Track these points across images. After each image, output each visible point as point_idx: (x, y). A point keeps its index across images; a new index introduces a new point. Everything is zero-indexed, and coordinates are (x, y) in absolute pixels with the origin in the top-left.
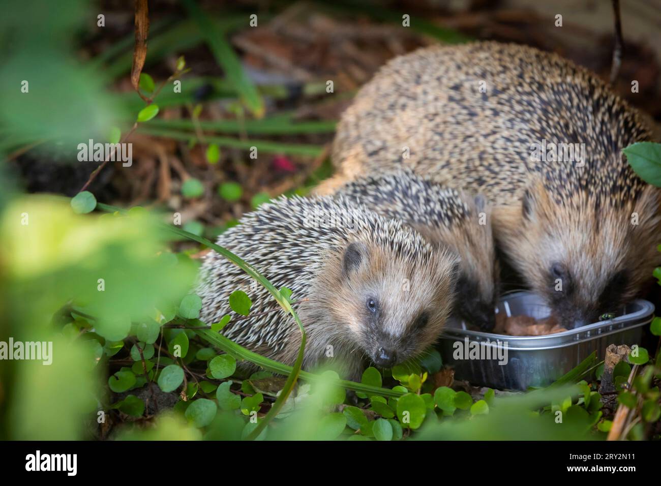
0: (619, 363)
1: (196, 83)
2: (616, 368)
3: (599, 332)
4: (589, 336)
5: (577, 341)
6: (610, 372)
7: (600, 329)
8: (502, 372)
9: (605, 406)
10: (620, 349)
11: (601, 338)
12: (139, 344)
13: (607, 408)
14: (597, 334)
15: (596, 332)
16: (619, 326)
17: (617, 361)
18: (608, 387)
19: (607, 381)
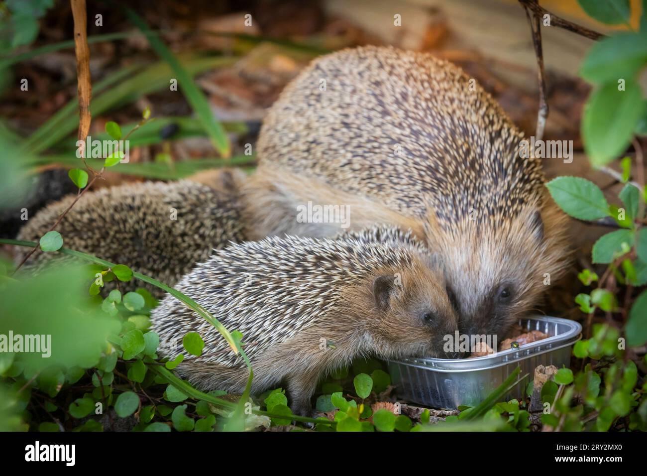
0: (547, 382)
1: (163, 122)
2: (543, 387)
3: (528, 353)
4: (517, 357)
5: (505, 362)
6: (538, 391)
7: (528, 350)
8: (437, 393)
9: (535, 423)
10: (548, 369)
11: (529, 359)
12: (98, 371)
13: (535, 424)
14: (526, 355)
15: (525, 353)
16: (547, 347)
17: (545, 381)
18: (537, 405)
19: (536, 400)
